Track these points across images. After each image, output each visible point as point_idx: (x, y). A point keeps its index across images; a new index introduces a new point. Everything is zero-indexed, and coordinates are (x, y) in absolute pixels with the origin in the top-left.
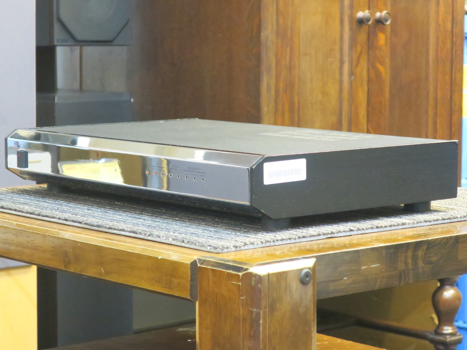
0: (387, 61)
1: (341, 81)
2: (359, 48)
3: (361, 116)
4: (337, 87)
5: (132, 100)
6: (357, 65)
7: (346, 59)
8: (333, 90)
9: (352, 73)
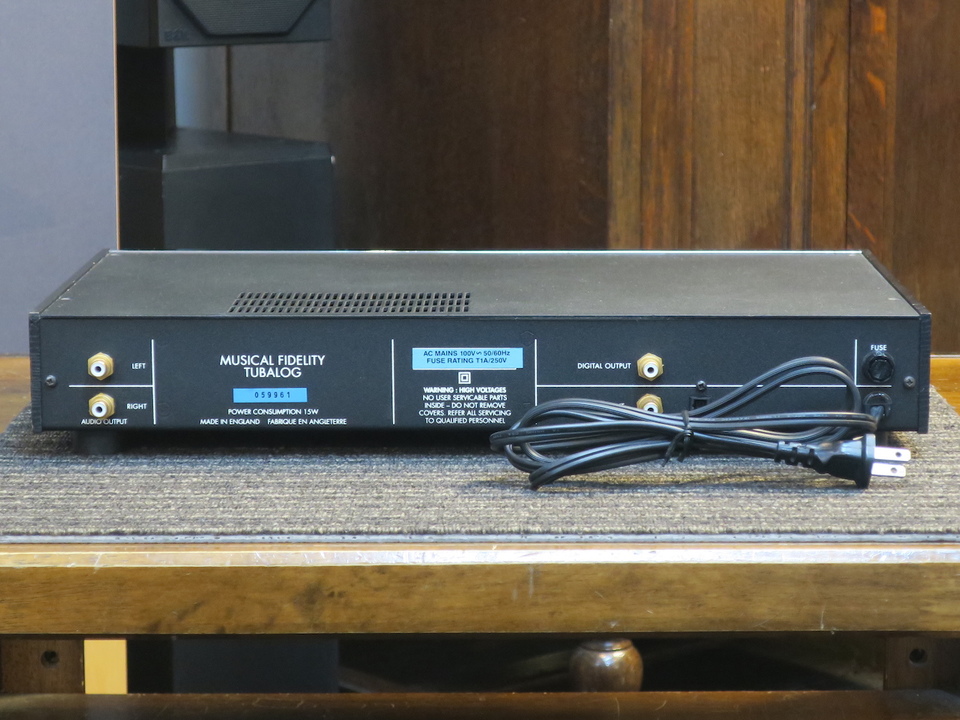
0: (892, 66)
1: (789, 115)
2: (828, 42)
3: (832, 191)
4: (780, 128)
5: (333, 159)
6: (823, 79)
7: (800, 65)
8: (770, 133)
9: (812, 98)
